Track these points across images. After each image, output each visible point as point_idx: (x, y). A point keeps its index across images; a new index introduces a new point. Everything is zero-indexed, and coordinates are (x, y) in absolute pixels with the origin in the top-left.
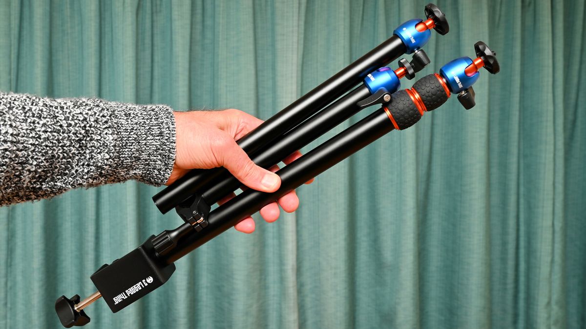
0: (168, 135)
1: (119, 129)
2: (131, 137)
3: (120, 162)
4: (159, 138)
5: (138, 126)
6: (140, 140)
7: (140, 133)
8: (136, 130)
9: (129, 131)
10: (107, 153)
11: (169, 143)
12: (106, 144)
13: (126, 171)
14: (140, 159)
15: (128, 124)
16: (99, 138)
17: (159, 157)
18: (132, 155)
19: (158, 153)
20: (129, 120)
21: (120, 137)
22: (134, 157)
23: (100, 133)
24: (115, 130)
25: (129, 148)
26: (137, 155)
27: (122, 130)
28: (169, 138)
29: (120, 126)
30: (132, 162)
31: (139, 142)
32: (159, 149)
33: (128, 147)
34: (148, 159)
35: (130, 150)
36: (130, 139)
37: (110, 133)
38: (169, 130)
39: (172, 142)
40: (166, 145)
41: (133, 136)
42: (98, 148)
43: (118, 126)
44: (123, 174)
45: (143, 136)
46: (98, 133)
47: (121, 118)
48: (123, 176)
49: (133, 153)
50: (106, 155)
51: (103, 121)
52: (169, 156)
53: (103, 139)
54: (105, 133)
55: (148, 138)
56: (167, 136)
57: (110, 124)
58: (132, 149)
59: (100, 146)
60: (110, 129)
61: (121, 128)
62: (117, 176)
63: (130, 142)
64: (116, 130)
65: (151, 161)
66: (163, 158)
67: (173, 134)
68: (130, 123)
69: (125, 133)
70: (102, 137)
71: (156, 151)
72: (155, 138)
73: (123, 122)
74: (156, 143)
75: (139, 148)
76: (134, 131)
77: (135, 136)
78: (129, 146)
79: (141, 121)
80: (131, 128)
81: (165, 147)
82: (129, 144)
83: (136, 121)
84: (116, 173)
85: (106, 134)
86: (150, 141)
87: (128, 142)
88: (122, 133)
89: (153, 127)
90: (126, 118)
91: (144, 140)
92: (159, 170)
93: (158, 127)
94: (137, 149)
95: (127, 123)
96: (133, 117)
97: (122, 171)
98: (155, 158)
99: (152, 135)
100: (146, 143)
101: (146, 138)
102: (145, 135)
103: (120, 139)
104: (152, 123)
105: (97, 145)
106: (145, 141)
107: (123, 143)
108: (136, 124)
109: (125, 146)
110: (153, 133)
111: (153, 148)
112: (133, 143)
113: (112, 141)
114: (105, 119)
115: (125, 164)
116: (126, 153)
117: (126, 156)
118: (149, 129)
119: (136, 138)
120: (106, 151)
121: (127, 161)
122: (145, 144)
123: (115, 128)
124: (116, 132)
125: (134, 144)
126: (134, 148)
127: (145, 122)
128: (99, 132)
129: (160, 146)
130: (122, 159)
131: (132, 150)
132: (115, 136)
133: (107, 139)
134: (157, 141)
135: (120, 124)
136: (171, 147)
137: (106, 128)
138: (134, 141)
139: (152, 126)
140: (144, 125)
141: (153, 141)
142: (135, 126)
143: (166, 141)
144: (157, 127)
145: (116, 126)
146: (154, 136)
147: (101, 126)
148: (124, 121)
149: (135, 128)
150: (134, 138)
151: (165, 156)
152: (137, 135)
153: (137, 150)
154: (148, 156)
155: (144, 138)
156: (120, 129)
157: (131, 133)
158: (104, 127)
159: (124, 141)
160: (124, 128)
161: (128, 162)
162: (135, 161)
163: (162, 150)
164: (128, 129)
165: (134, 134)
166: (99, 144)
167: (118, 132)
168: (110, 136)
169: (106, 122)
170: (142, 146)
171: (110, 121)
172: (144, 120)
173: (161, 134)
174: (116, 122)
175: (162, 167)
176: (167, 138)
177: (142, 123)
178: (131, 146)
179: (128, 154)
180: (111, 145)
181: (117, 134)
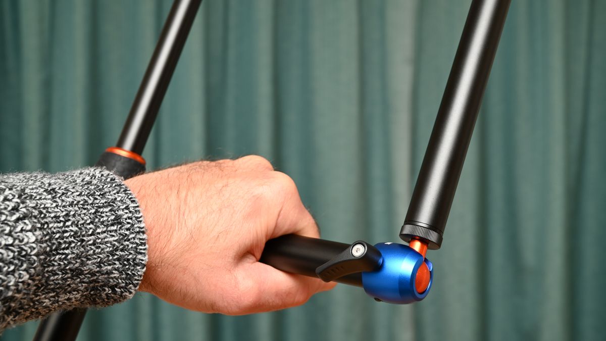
0: (129, 221)
1: (43, 218)
2: (67, 232)
3: (43, 281)
4: (114, 228)
5: (76, 208)
6: (84, 236)
7: (83, 222)
8: (74, 216)
9: (61, 219)
10: (25, 270)
11: (133, 236)
12: (24, 253)
13: (54, 297)
14: (82, 273)
15: (57, 206)
16: (10, 241)
17: (118, 265)
18: (66, 265)
19: (116, 257)
20: (57, 200)
21: (48, 234)
22: (70, 269)
23: (11, 231)
24: (35, 221)
25: (63, 254)
26: (77, 265)
27: (50, 219)
28: (133, 225)
29: (44, 211)
30: (66, 280)
31: (83, 241)
32: (116, 250)
33: (61, 252)
34: (98, 272)
35: (64, 256)
36: (66, 235)
37: (29, 227)
38: (130, 212)
39: (138, 232)
40: (129, 240)
41: (71, 228)
42: (11, 263)
43: (41, 213)
44: (47, 302)
45: (88, 227)
46: (7, 232)
47: (40, 199)
48: (46, 307)
49: (69, 263)
50: (24, 273)
51: (10, 208)
52: (134, 260)
53: (17, 242)
54: (19, 229)
55: (99, 230)
56: (128, 223)
57: (24, 210)
58: (67, 255)
59: (14, 258)
60: (26, 221)
61: (48, 215)
62: (37, 309)
63: (65, 242)
64: (39, 222)
65: (102, 274)
66: (125, 265)
67: (137, 218)
68: (60, 204)
69: (56, 225)
70: (15, 239)
71: (112, 253)
72: (109, 229)
73: (49, 203)
74: (112, 239)
75: (82, 252)
76: (73, 219)
77: (75, 229)
78: (64, 249)
79: (78, 199)
80: (64, 213)
81: (127, 243)
82: (63, 246)
83: (70, 200)
84: (35, 304)
85: (22, 230)
86: (102, 236)
87: (62, 241)
88: (51, 226)
89: (101, 210)
90: (50, 196)
91: (91, 235)
92: (113, 288)
93: (110, 208)
94: (77, 254)
95: (54, 205)
96: (63, 194)
97: (45, 298)
98: (109, 268)
99: (102, 223)
100: (95, 241)
101: (95, 230)
102: (91, 226)
103: (47, 237)
104: (98, 201)
105: (8, 256)
106: (93, 237)
107: (54, 244)
108: (71, 204)
109: (56, 250)
110: (105, 219)
111: (108, 249)
112: (70, 243)
113: (34, 245)
114: (11, 205)
115: (51, 283)
116: (56, 264)
117: (55, 268)
118: (95, 213)
119: (76, 233)
120: (25, 266)
121: (56, 277)
122: (94, 244)
123: (35, 217)
124: (39, 225)
125: (73, 245)
126: (73, 253)
127: (86, 201)
128: (8, 229)
129: (119, 243)
130: (47, 275)
131: (69, 257)
132: (38, 233)
133: (26, 240)
134: (113, 234)
135: (44, 208)
136: (137, 241)
137: (18, 220)
138: (72, 239)
139: (99, 207)
140: (86, 207)
141: (105, 234)
142: (71, 208)
143: (127, 233)
144: (107, 210)
145: (36, 213)
146: (107, 226)
147: (9, 218)
148: (49, 201)
149: (72, 213)
150: (72, 233)
151: (128, 260)
152: (77, 226)
153: (78, 256)
154: (98, 267)
155: (91, 231)
156: (45, 217)
157: (68, 223)
158: (14, 218)
159: (54, 241)
160: (52, 215)
161: (57, 279)
162: (71, 278)
163: (122, 250)
164: (59, 217)
165: (72, 224)
166: (11, 255)
167: (43, 224)
168: (30, 234)
169: (16, 209)
170: (88, 248)
171: (21, 206)
172: (82, 198)
173: (118, 221)
174: (34, 205)
175: (120, 281)
176: (129, 226)
177: (82, 202)
178: (67, 248)
179: (59, 265)
180: (33, 253)
181: (40, 229)
